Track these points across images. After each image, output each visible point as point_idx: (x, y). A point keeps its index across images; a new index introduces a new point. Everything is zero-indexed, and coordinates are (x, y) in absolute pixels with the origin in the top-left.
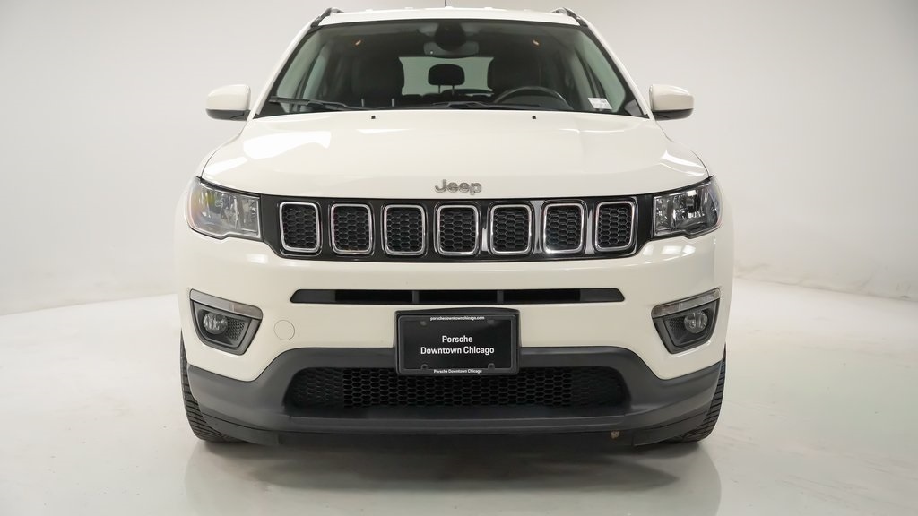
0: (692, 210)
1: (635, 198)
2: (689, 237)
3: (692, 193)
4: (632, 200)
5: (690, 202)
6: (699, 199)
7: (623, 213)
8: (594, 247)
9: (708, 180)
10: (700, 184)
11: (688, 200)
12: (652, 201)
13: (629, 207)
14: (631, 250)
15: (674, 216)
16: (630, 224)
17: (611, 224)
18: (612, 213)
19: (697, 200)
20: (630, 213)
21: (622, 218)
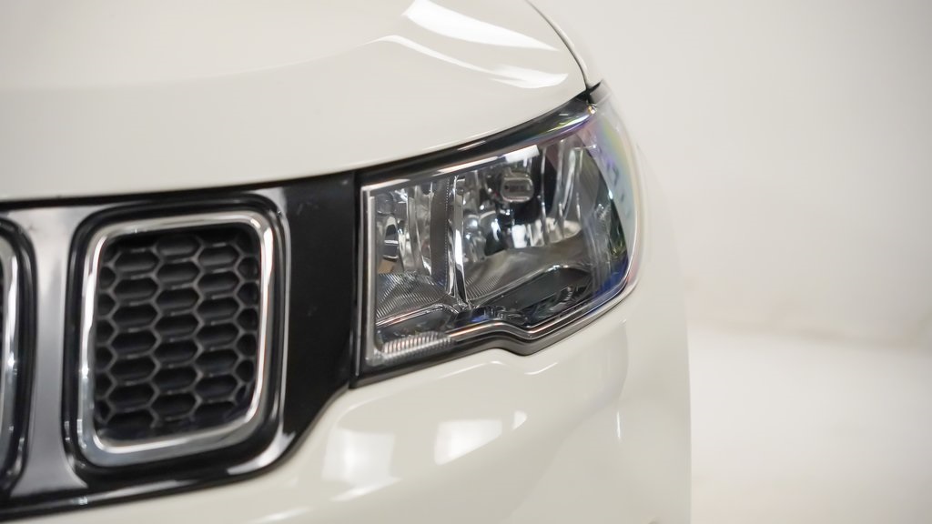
0: (525, 214)
1: (275, 195)
2: (519, 345)
3: (523, 154)
4: (263, 206)
5: (515, 188)
6: (551, 171)
7: (220, 263)
8: (72, 448)
9: (585, 99)
10: (553, 118)
11: (509, 178)
12: (357, 202)
13: (248, 238)
14: (258, 442)
15: (458, 257)
16: (252, 318)
17: (166, 323)
18: (168, 269)
19: (544, 178)
20: (253, 265)
21: (219, 291)
